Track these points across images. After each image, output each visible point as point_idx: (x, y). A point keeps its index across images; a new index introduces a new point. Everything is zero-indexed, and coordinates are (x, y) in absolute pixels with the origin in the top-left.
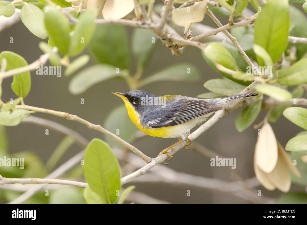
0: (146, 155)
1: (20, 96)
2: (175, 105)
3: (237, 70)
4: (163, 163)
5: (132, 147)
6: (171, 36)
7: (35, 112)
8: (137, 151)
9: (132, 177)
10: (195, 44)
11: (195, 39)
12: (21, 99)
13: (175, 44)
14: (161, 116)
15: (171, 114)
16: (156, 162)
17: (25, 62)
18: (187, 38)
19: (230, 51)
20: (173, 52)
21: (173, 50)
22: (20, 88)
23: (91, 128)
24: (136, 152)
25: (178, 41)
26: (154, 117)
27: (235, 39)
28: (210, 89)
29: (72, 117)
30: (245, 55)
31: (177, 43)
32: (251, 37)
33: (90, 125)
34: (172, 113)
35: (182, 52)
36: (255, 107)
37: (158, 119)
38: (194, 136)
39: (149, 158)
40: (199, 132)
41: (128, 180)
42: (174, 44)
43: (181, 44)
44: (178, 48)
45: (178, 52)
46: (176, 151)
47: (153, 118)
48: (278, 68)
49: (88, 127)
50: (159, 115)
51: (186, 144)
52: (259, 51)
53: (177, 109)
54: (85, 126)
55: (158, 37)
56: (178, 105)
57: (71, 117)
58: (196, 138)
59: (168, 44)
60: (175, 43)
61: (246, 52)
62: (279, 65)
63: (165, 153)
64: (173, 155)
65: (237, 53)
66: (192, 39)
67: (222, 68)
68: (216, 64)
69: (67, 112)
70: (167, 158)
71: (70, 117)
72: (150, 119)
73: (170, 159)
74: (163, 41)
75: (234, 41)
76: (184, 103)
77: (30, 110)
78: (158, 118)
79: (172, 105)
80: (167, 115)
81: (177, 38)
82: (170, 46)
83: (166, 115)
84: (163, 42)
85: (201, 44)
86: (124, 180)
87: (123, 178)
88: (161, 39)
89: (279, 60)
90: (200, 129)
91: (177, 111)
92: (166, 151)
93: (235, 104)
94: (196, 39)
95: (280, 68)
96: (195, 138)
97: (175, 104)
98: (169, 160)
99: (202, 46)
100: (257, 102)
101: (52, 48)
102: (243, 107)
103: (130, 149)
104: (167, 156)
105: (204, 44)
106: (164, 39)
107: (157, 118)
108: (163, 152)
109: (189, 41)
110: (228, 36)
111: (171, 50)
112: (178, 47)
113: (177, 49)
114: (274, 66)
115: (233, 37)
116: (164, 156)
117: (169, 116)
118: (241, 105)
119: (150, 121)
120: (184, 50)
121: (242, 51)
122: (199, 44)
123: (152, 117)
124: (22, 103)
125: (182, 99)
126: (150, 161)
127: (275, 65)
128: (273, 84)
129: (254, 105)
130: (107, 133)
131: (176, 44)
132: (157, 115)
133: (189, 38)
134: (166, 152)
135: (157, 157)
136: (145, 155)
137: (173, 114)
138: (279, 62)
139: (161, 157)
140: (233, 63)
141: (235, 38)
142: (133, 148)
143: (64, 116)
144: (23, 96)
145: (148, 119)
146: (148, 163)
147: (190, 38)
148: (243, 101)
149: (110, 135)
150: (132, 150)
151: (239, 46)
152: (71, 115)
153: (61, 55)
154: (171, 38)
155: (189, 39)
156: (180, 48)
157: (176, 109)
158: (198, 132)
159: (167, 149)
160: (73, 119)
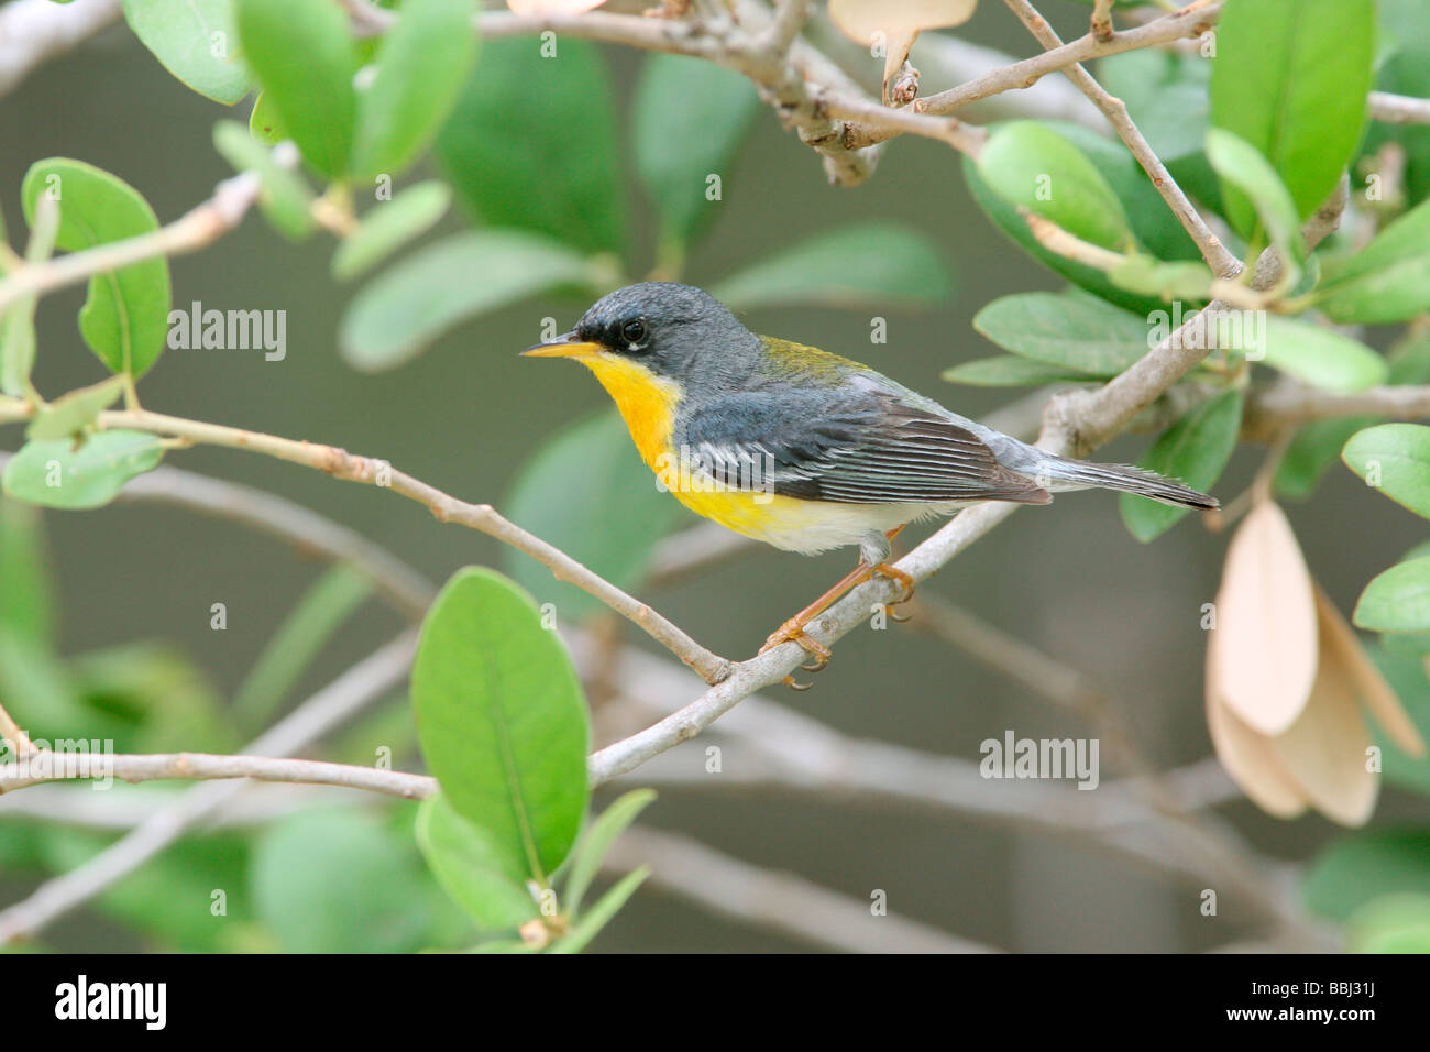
0: (706, 648)
1: (120, 369)
2: (846, 411)
3: (1132, 248)
4: (786, 684)
5: (639, 609)
6: (822, 93)
7: (188, 445)
8: (665, 628)
9: (638, 750)
10: (937, 126)
11: (933, 105)
12: (123, 383)
13: (842, 131)
14: (771, 438)
15: (815, 446)
16: (754, 681)
17: (145, 208)
18: (896, 100)
19: (1097, 159)
20: (830, 166)
21: (832, 156)
22: (119, 331)
23: (447, 520)
24: (659, 633)
25: (855, 114)
26: (736, 434)
27: (1122, 104)
28: (1003, 341)
29: (363, 466)
30: (1168, 179)
31: (849, 123)
32: (1193, 97)
33: (448, 505)
34: (823, 441)
35: (872, 167)
36: (1212, 426)
37: (749, 445)
38: (927, 557)
39: (721, 659)
40: (951, 541)
41: (619, 762)
42: (835, 128)
43: (867, 129)
44: (856, 148)
45: (853, 168)
46: (845, 629)
47: (727, 436)
48: (1319, 239)
49: (436, 515)
50: (758, 431)
51: (892, 595)
52: (1233, 159)
53: (846, 433)
54: (421, 509)
55: (765, 94)
56: (859, 417)
57: (359, 467)
58: (939, 570)
59: (810, 130)
60: (842, 123)
61: (1171, 167)
62: (1325, 229)
63: (793, 640)
64: (830, 648)
65: (1130, 170)
66: (919, 107)
67: (1060, 241)
68: (1032, 220)
69: (338, 447)
70: (801, 661)
71: (351, 469)
72: (713, 435)
73: (818, 666)
74: (785, 113)
75: (1115, 116)
76: (889, 415)
77: (167, 435)
78: (752, 441)
79: (829, 405)
80: (797, 445)
81: (850, 101)
82: (816, 137)
83: (792, 441)
84: (787, 120)
85: (965, 127)
86: (604, 761)
87: (597, 754)
88: (777, 103)
89: (1325, 205)
90: (956, 528)
91: (846, 443)
92: (799, 625)
93: (1120, 409)
94: (938, 107)
95: (1326, 243)
96: (935, 570)
97: (846, 404)
98: (813, 671)
99: (966, 139)
100: (1224, 402)
101: (272, 147)
102: (1158, 423)
103: (633, 618)
104: (801, 654)
105: (980, 131)
106: (791, 106)
107: (747, 440)
108: (786, 631)
109: (905, 116)
110: (1086, 93)
111: (820, 158)
112: (854, 143)
113: (848, 152)
114: (1303, 234)
115: (1113, 95)
116: (786, 653)
117: (804, 451)
118: (1149, 416)
119: (710, 440)
120: (884, 160)
121: (1151, 164)
122: (954, 128)
123: (725, 429)
124: (131, 399)
125: (882, 391)
126: (723, 675)
127: (1307, 228)
128: (1296, 316)
129: (1208, 414)
130: (523, 545)
131: (847, 130)
132: (754, 429)
133: (907, 101)
134: (800, 634)
135: (755, 654)
136: (701, 648)
137: (823, 448)
138: (1326, 215)
139: (774, 658)
140: (1110, 215)
141: (1123, 100)
142: (643, 614)
143: (323, 465)
144: (134, 370)
145: (706, 430)
146: (713, 685)
147: (913, 103)
148: (1157, 395)
149: (540, 554)
150: (638, 623)
151: (1141, 139)
152: (355, 460)
153: (315, 178)
154: (822, 98)
155: (906, 106)
156: (863, 150)
157: (846, 429)
158: (947, 540)
159: (801, 619)
160: (365, 475)
